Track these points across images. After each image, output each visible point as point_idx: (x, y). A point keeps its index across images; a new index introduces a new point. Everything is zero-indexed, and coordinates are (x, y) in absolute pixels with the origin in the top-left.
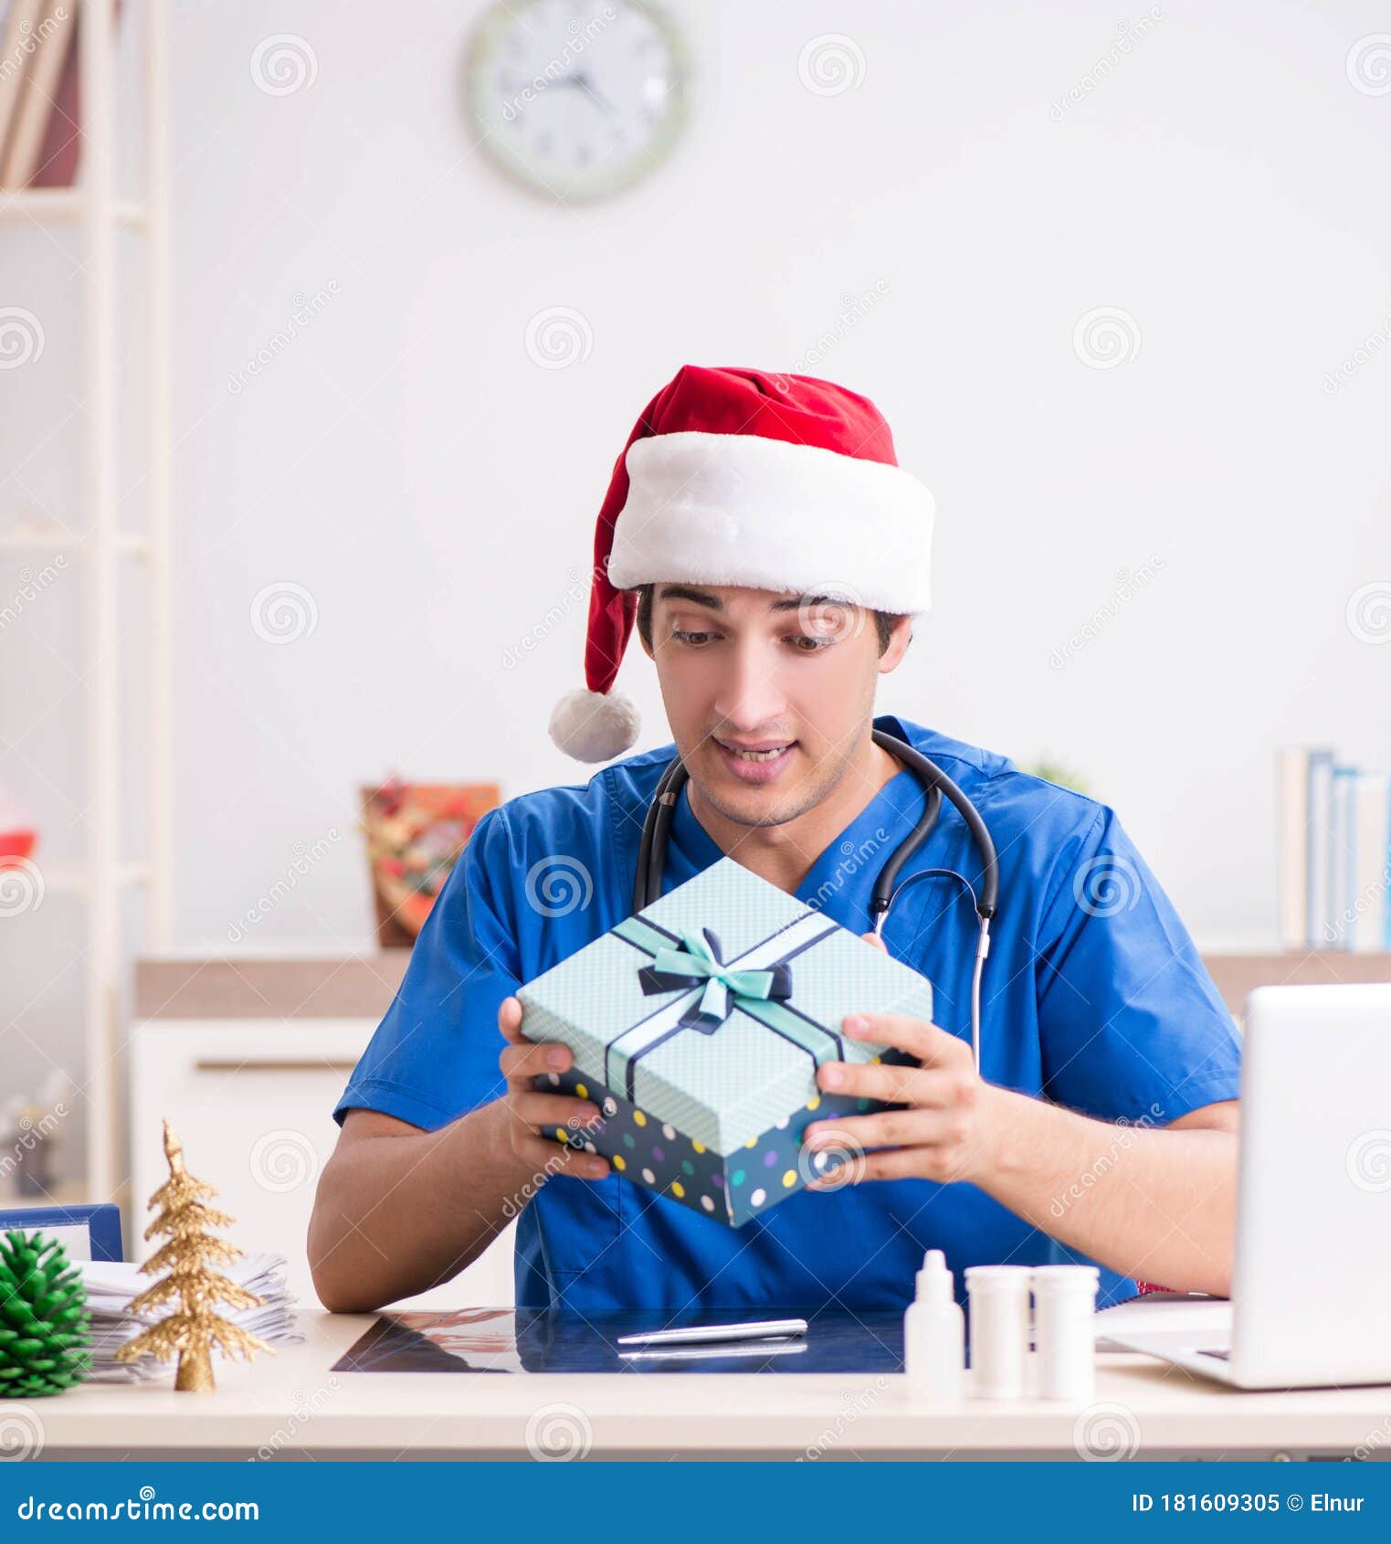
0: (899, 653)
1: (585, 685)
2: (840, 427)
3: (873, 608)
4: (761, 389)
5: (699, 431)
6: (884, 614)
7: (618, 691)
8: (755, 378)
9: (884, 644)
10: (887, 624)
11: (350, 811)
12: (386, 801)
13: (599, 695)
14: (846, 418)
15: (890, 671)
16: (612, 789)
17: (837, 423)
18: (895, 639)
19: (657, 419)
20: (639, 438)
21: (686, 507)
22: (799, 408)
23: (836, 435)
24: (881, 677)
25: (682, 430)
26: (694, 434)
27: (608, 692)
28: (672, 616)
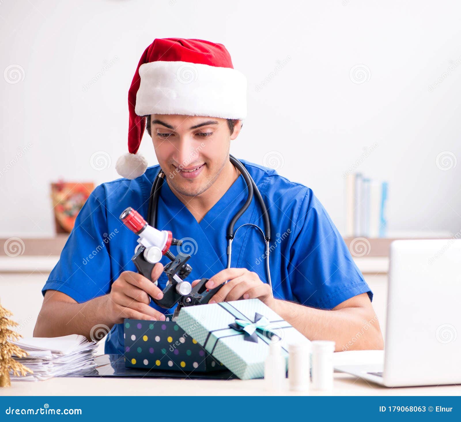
0: (237, 133)
1: (128, 152)
2: (210, 56)
3: (227, 118)
4: (182, 44)
5: (161, 61)
6: (231, 120)
7: (140, 154)
8: (180, 41)
9: (232, 131)
10: (232, 123)
11: (46, 190)
12: (58, 187)
13: (133, 154)
14: (212, 53)
15: (234, 139)
17: (209, 55)
18: (236, 129)
19: (147, 57)
20: (143, 64)
21: (158, 88)
22: (196, 51)
23: (209, 59)
24: (231, 141)
25: (156, 61)
26: (160, 62)
27: (136, 154)
28: (156, 129)
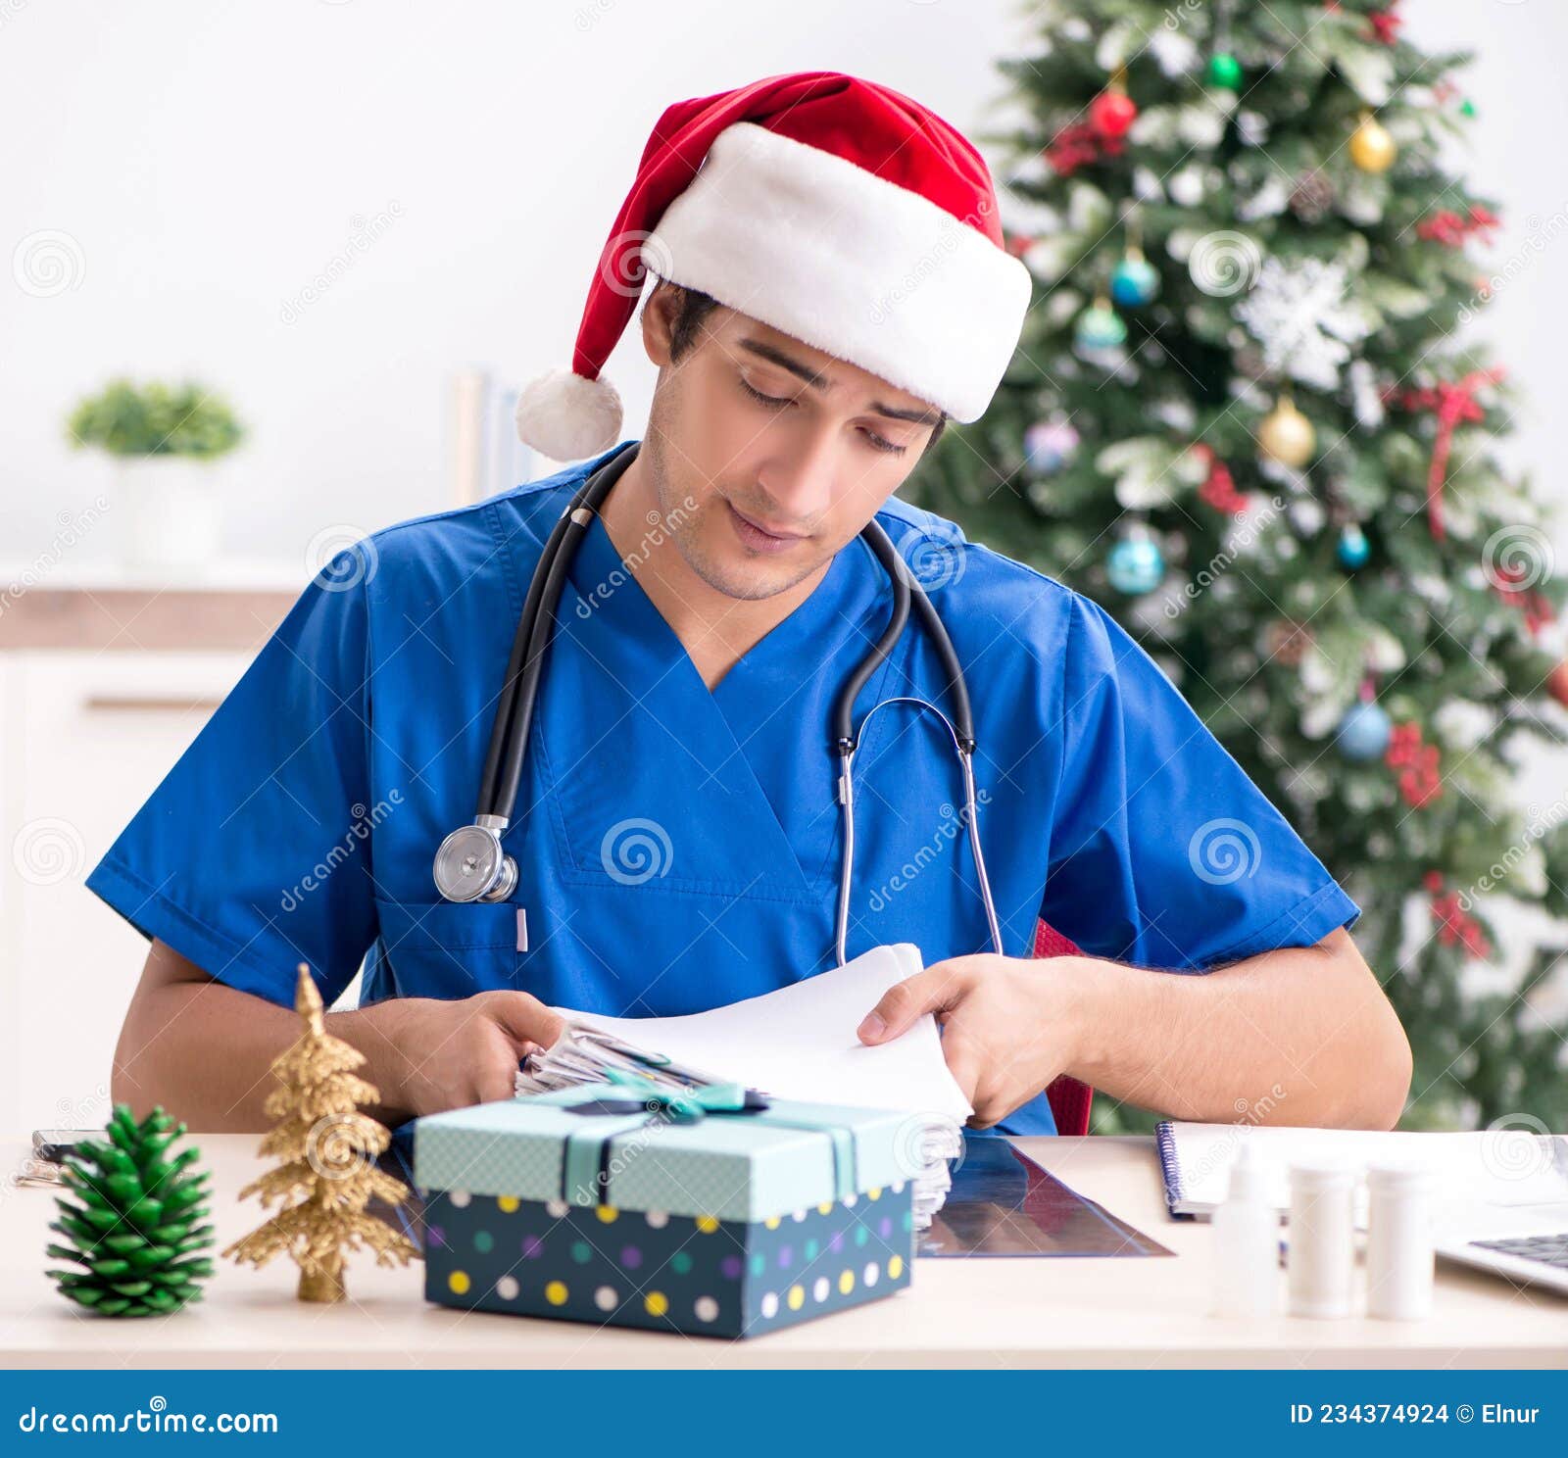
16: (497, 531)
